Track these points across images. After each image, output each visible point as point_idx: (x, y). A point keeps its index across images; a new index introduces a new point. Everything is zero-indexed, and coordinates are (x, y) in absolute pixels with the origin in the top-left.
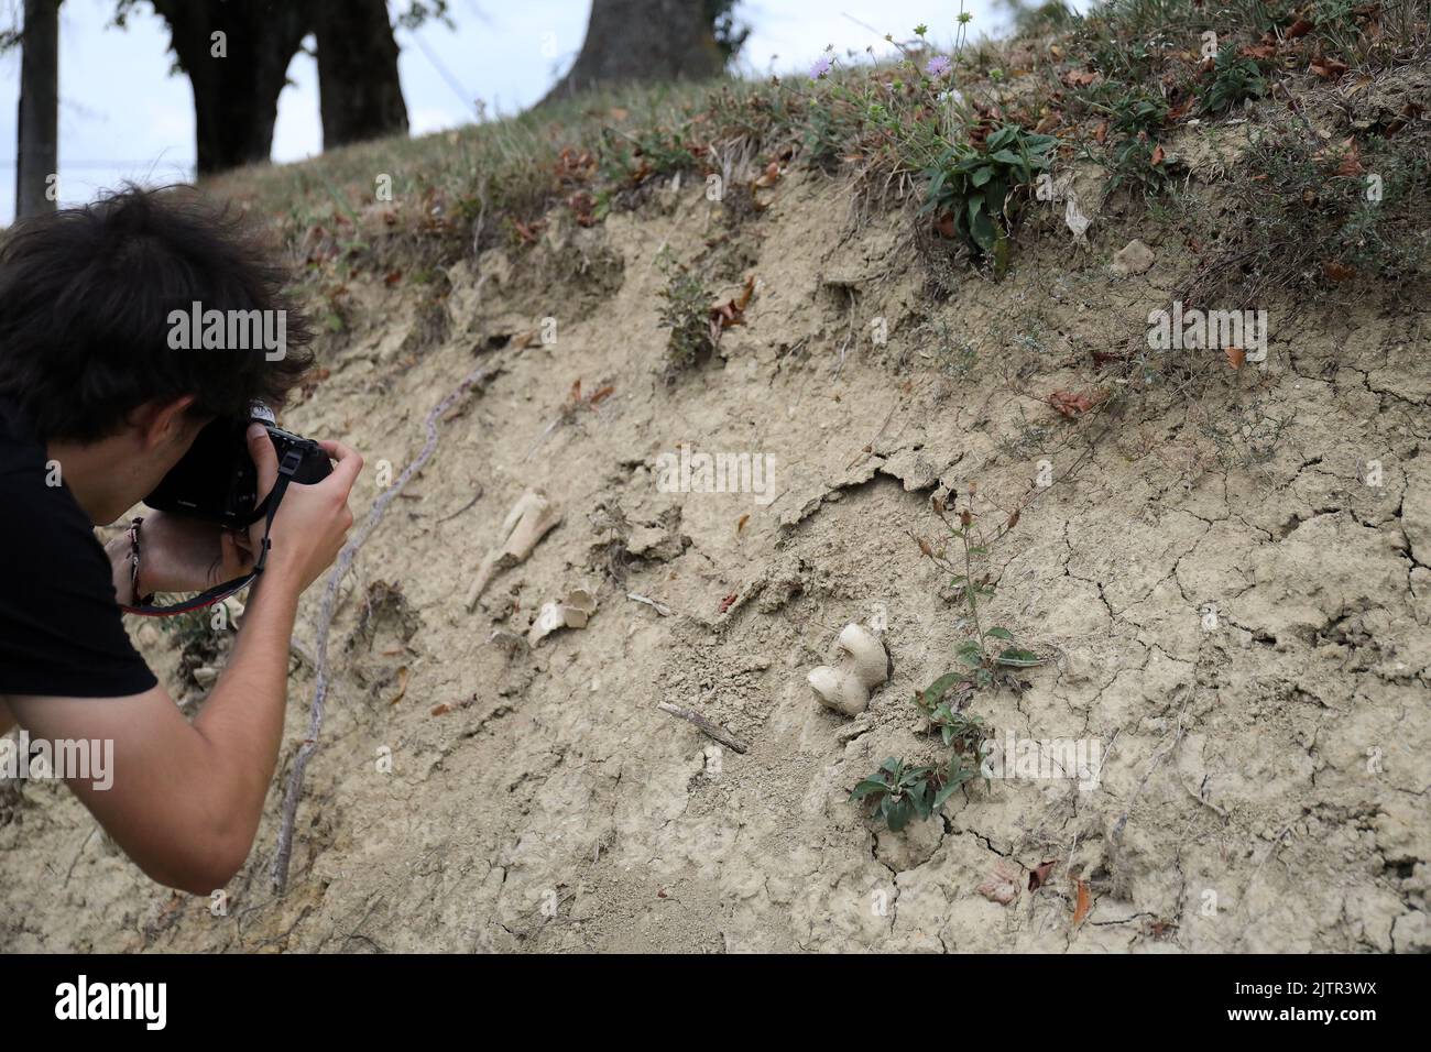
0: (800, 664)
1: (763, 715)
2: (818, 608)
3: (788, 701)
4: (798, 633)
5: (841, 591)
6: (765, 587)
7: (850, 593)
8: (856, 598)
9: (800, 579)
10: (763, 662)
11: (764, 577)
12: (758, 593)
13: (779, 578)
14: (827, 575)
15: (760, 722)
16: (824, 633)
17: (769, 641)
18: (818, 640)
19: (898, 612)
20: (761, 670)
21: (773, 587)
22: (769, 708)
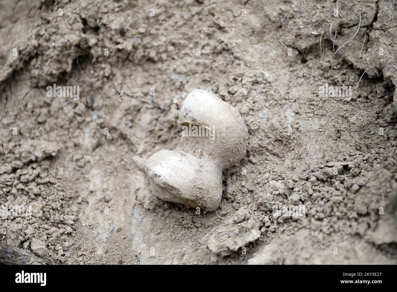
0: (98, 145)
1: (70, 219)
2: (114, 75)
3: (99, 195)
4: (90, 107)
5: (140, 53)
6: (37, 55)
7: (153, 54)
8: (161, 60)
9: (86, 41)
10: (52, 148)
11: (35, 42)
12: (27, 63)
13: (58, 41)
14: (122, 33)
15: (69, 229)
16: (124, 105)
17: (51, 121)
18: (118, 114)
19: (239, 71)
20: (49, 158)
21: (52, 53)
22: (75, 208)
